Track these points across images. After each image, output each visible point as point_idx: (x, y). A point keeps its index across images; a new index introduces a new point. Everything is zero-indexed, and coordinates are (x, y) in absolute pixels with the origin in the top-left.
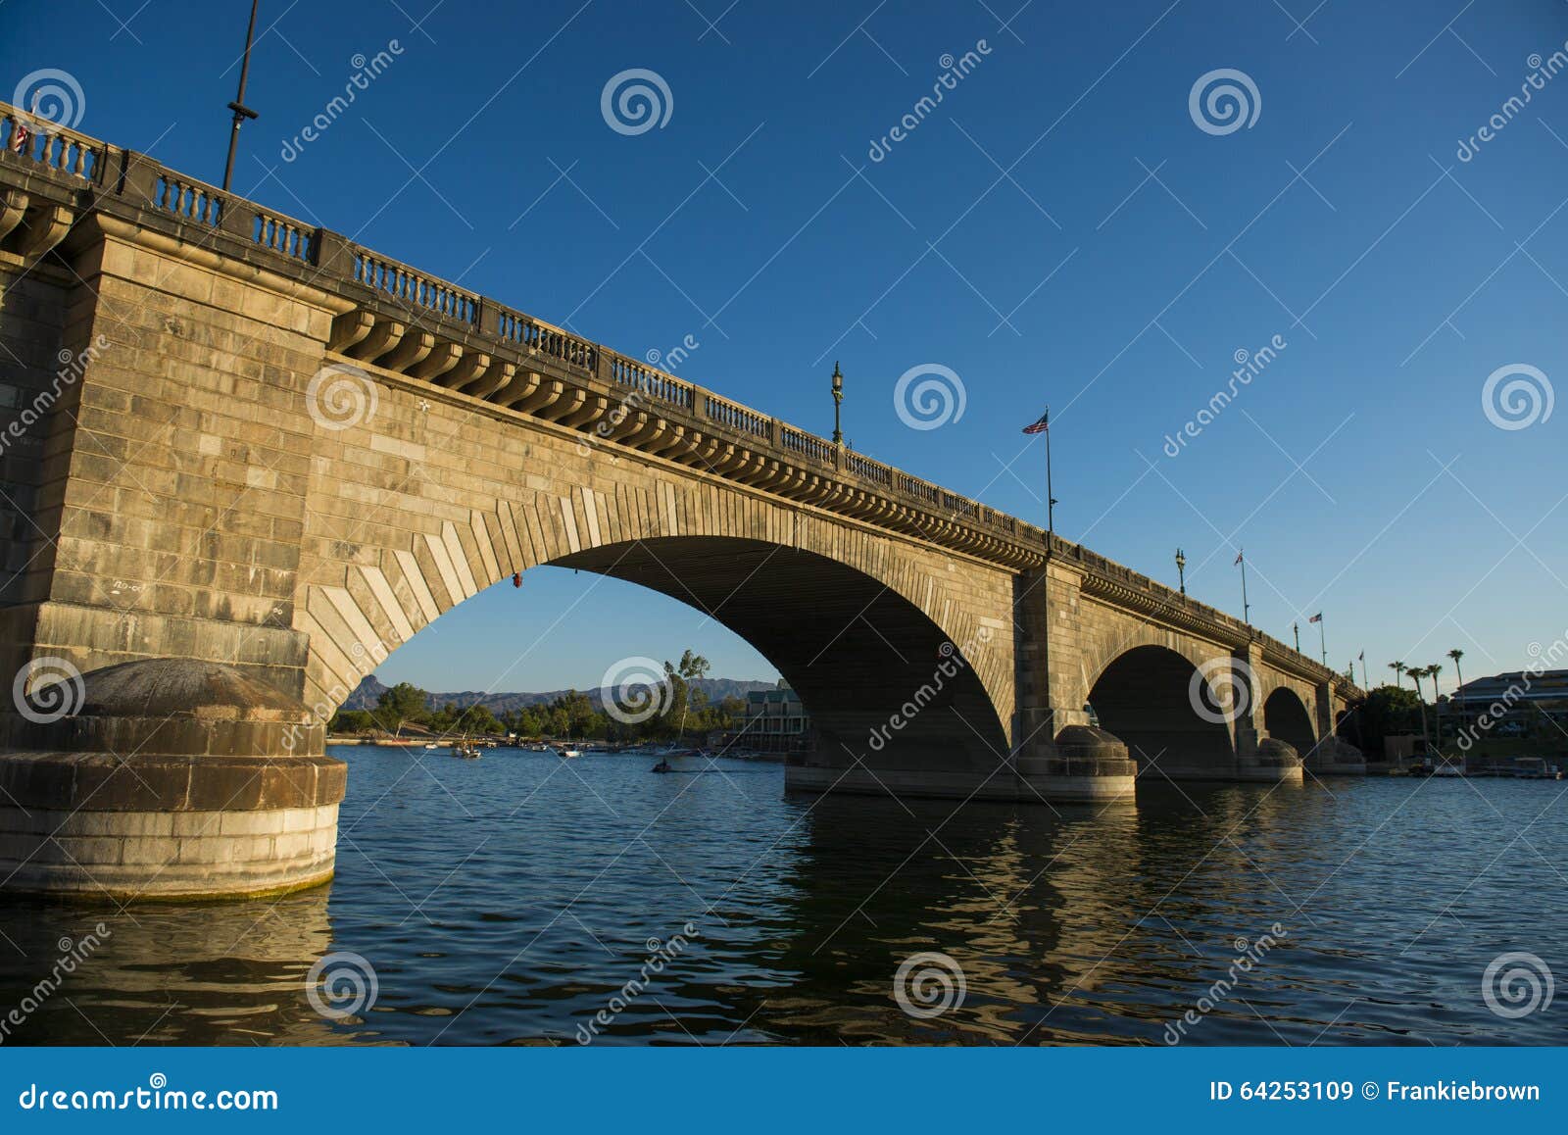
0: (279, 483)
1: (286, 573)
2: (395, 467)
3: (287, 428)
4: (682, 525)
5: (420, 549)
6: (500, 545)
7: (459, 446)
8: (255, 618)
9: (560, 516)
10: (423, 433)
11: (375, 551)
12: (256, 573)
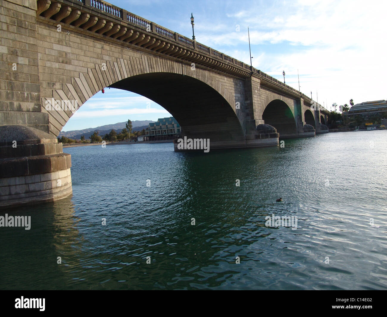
0: (29, 62)
1: (36, 93)
2: (62, 55)
3: (28, 42)
4: (150, 69)
5: (74, 83)
6: (98, 79)
7: (81, 47)
8: (30, 110)
9: (114, 69)
10: (69, 43)
11: (60, 84)
12: (27, 94)
